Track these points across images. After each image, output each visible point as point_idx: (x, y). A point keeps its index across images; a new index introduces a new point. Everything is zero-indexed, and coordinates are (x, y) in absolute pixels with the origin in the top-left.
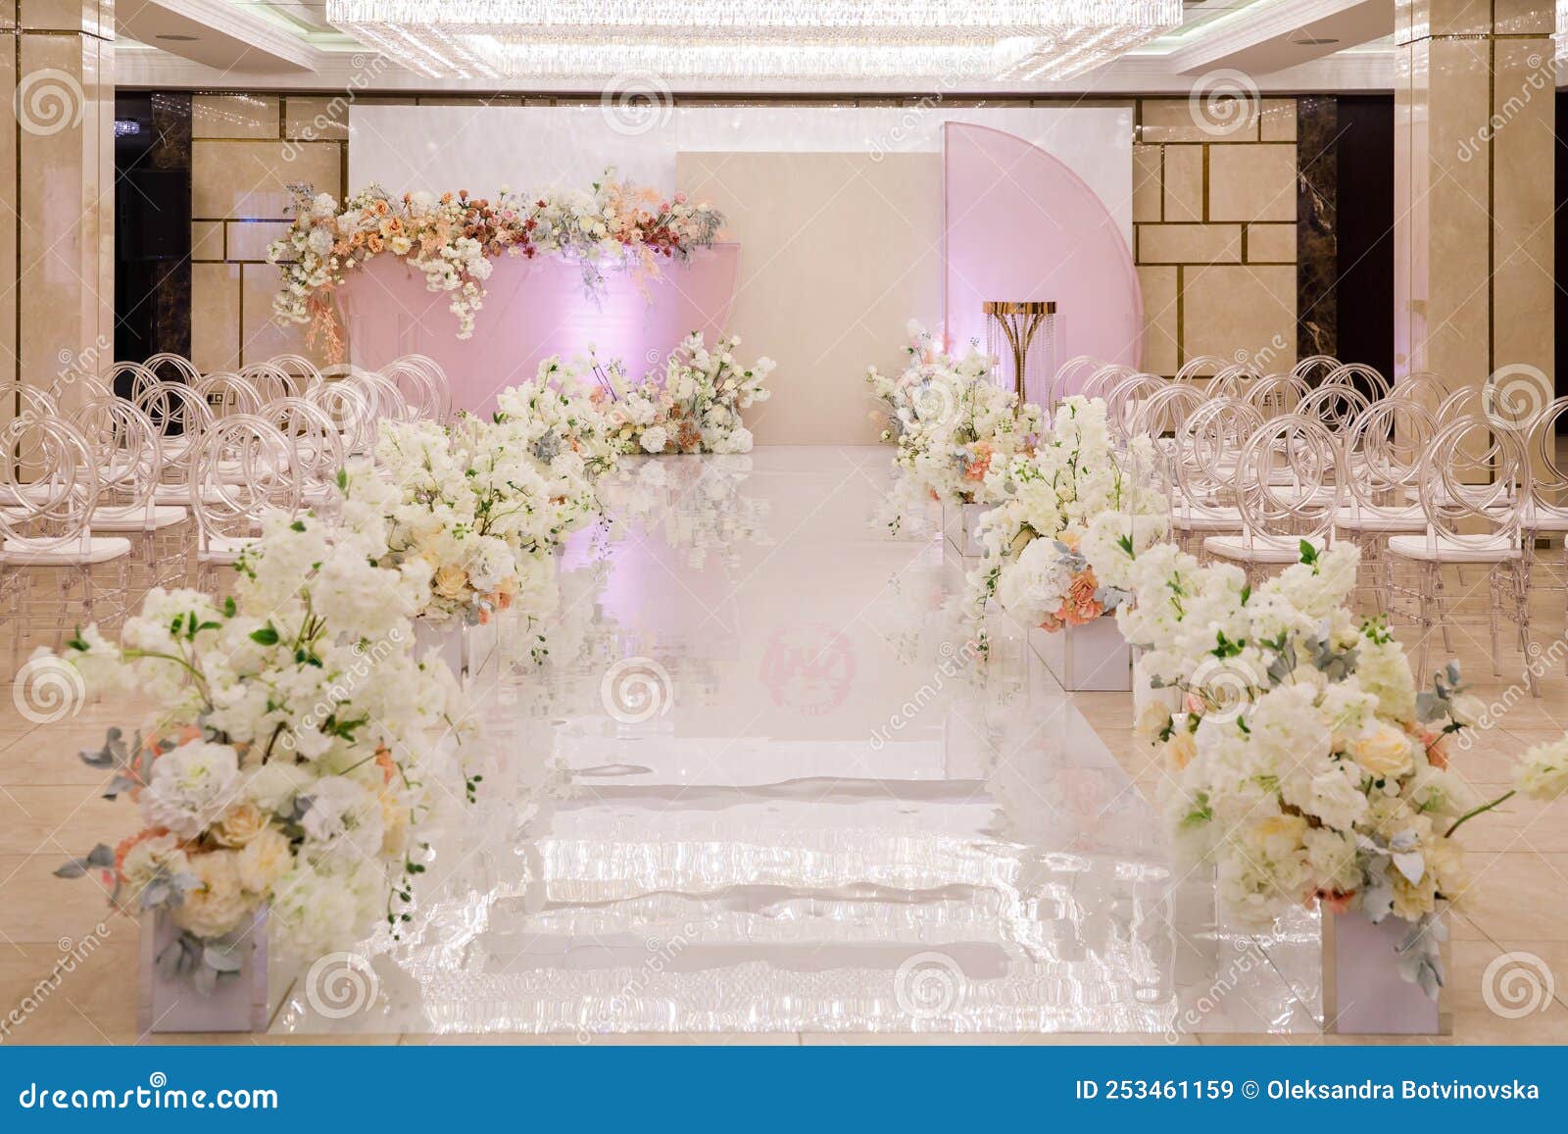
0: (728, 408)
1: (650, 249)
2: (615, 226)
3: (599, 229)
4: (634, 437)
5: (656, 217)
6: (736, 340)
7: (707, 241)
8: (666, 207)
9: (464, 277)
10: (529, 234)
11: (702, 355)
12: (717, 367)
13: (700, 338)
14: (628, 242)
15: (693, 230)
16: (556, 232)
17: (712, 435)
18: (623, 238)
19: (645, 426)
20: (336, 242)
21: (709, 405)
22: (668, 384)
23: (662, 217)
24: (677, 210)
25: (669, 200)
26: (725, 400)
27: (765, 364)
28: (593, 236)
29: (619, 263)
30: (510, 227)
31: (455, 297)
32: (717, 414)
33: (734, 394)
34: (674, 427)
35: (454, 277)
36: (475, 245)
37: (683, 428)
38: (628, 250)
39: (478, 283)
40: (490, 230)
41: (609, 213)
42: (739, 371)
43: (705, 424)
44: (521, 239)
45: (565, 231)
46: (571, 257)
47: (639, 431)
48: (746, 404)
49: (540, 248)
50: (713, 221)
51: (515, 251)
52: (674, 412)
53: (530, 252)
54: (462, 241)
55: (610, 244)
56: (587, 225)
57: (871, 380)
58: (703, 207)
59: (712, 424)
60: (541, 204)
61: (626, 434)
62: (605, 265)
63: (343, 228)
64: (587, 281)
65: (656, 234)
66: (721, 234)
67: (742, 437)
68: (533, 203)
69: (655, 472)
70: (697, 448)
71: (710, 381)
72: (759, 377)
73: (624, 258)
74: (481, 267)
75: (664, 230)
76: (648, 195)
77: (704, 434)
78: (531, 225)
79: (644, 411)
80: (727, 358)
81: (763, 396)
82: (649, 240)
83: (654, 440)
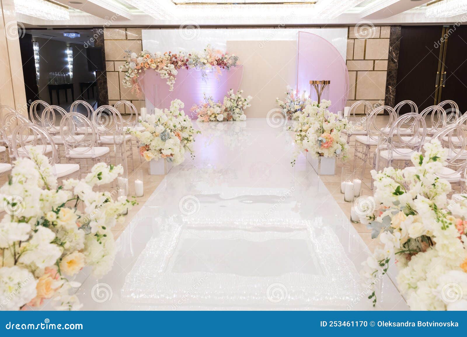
0: (240, 109)
1: (219, 67)
2: (210, 60)
3: (205, 61)
4: (215, 117)
5: (221, 58)
6: (242, 91)
7: (234, 64)
8: (223, 55)
9: (170, 74)
10: (187, 63)
11: (233, 95)
12: (237, 98)
13: (232, 91)
14: (213, 65)
15: (230, 62)
16: (194, 62)
17: (236, 116)
18: (212, 64)
19: (218, 114)
20: (137, 65)
21: (235, 108)
22: (224, 103)
23: (222, 58)
24: (226, 56)
25: (224, 53)
26: (239, 107)
27: (250, 98)
28: (204, 64)
29: (211, 70)
30: (182, 61)
31: (168, 80)
32: (237, 110)
33: (242, 105)
34: (226, 114)
35: (167, 75)
36: (173, 66)
37: (228, 114)
38: (213, 67)
39: (174, 76)
40: (177, 62)
41: (208, 57)
42: (243, 99)
43: (234, 113)
44: (185, 65)
45: (197, 62)
46: (199, 69)
47: (216, 115)
48: (245, 108)
49: (190, 67)
50: (236, 59)
51: (183, 67)
52: (226, 110)
53: (187, 68)
54: (169, 65)
55: (208, 65)
56: (202, 60)
57: (277, 101)
58: (233, 55)
59: (236, 113)
60: (190, 55)
61: (213, 116)
62: (207, 71)
63: (138, 62)
64: (203, 76)
65: (220, 63)
66: (238, 62)
67: (243, 116)
68: (188, 55)
69: (221, 126)
70: (232, 119)
71: (235, 102)
72: (248, 101)
73: (212, 69)
74: (175, 72)
75: (223, 61)
76: (218, 52)
77: (234, 116)
78: (187, 60)
79: (217, 110)
80: (240, 96)
81: (249, 106)
82: (219, 64)
83: (220, 117)
